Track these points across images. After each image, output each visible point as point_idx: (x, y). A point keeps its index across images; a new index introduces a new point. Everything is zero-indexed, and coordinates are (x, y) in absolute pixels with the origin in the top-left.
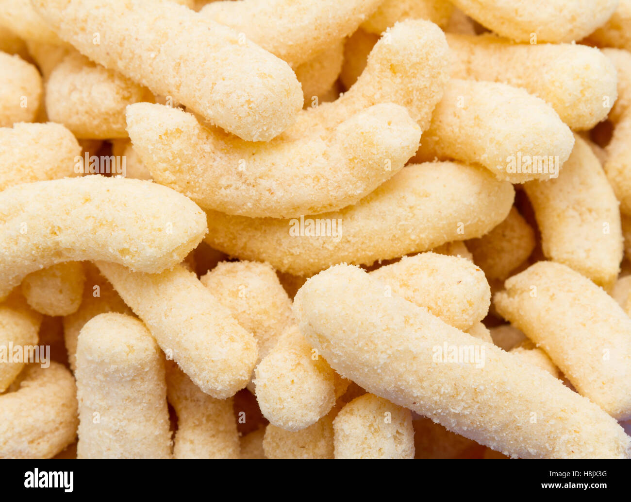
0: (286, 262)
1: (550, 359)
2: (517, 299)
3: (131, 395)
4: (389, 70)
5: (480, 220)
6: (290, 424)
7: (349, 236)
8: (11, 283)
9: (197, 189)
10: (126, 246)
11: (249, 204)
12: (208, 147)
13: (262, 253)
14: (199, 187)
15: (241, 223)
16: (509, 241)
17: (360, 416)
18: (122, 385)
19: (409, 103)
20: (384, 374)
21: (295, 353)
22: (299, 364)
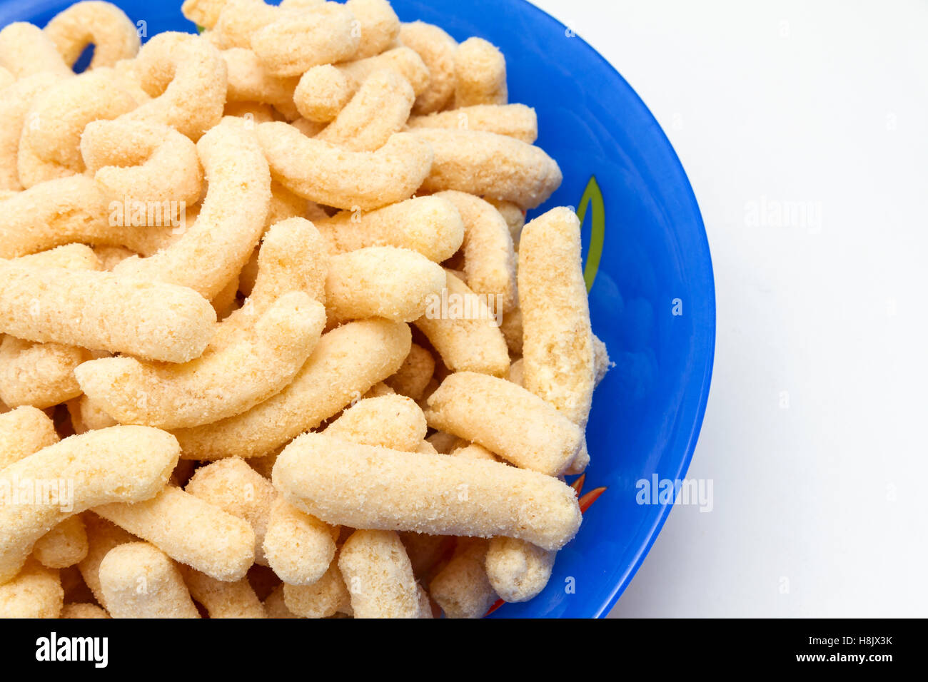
0: (250, 449)
1: (485, 448)
2: (442, 411)
3: (161, 606)
4: (278, 266)
5: (392, 360)
6: (308, 579)
7: (294, 409)
8: (24, 553)
9: (158, 417)
10: (120, 484)
11: (206, 414)
12: (155, 380)
13: (227, 449)
14: (158, 415)
15: (202, 431)
16: (415, 367)
17: (359, 552)
18: (152, 601)
19: (304, 286)
20: (366, 512)
21: (290, 521)
22: (297, 528)
